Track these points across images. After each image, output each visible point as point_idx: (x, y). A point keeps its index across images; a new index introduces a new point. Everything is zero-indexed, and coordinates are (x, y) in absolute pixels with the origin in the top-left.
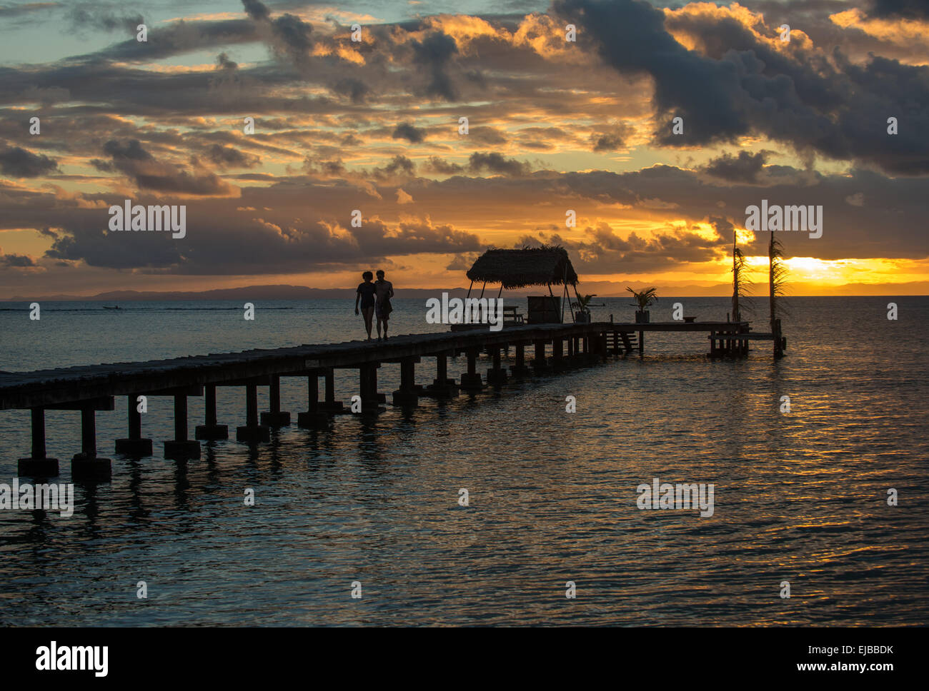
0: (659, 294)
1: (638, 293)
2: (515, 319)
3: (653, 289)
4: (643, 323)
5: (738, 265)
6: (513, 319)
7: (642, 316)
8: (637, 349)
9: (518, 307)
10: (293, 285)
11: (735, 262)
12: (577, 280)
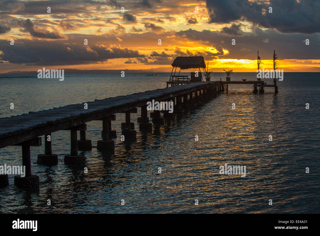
0: (233, 71)
1: (227, 71)
2: (188, 80)
3: (232, 70)
4: (229, 82)
5: (259, 62)
6: (187, 80)
7: (228, 79)
8: (226, 90)
9: (188, 76)
10: (72, 69)
11: (258, 61)
12: (206, 67)
